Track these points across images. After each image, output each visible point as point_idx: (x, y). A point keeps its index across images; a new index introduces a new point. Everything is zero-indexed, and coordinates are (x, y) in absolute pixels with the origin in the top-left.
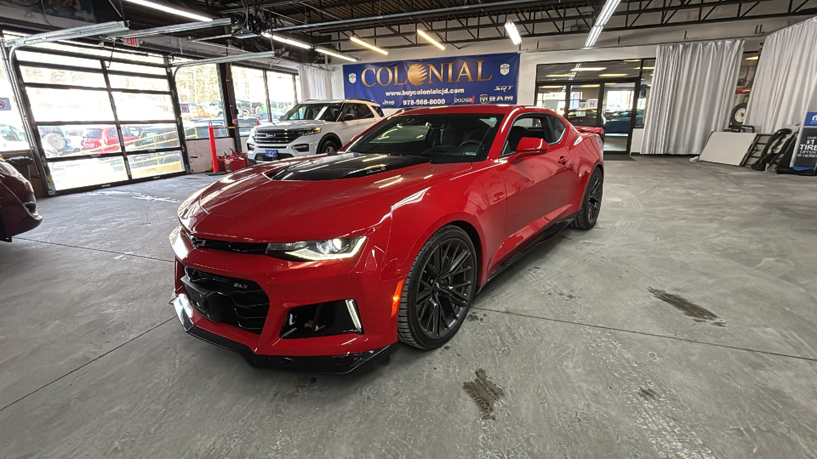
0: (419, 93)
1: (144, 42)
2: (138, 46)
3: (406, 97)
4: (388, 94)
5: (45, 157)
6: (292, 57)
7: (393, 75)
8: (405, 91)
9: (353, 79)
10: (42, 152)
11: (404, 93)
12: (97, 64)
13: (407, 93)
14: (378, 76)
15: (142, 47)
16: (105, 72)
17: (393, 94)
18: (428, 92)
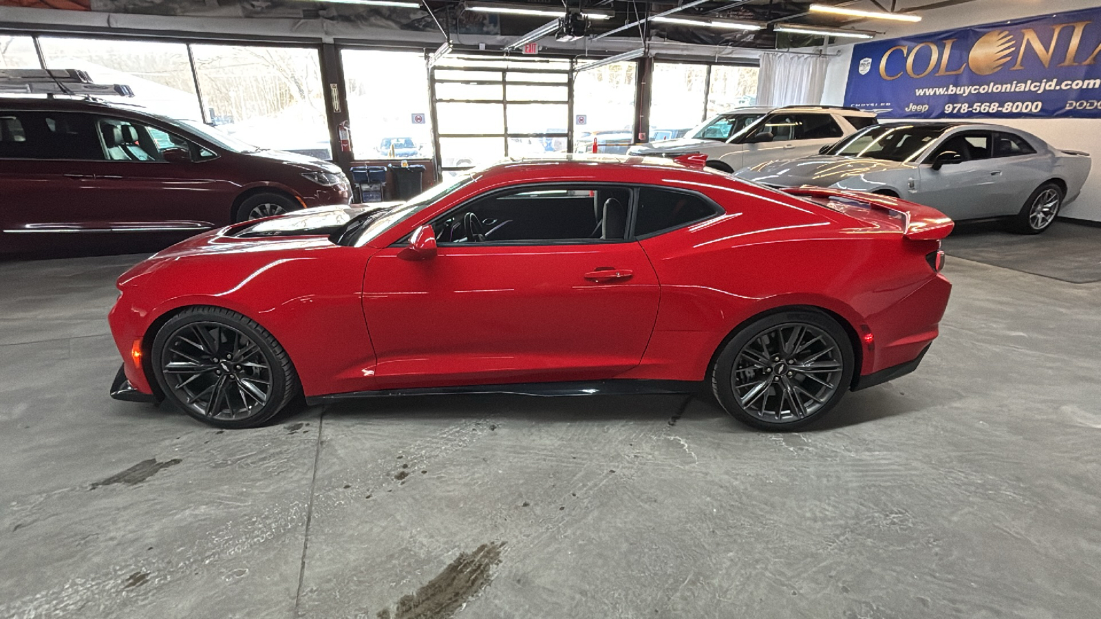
0: (983, 89)
1: (544, 48)
2: (537, 53)
3: (954, 99)
4: (919, 92)
5: (441, 166)
6: (758, 42)
7: (940, 56)
8: (956, 85)
9: (865, 67)
10: (439, 162)
11: (952, 90)
12: (498, 76)
13: (959, 91)
14: (910, 60)
15: (541, 53)
16: (504, 83)
17: (930, 92)
18: (1007, 88)
